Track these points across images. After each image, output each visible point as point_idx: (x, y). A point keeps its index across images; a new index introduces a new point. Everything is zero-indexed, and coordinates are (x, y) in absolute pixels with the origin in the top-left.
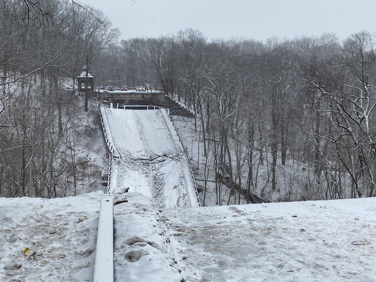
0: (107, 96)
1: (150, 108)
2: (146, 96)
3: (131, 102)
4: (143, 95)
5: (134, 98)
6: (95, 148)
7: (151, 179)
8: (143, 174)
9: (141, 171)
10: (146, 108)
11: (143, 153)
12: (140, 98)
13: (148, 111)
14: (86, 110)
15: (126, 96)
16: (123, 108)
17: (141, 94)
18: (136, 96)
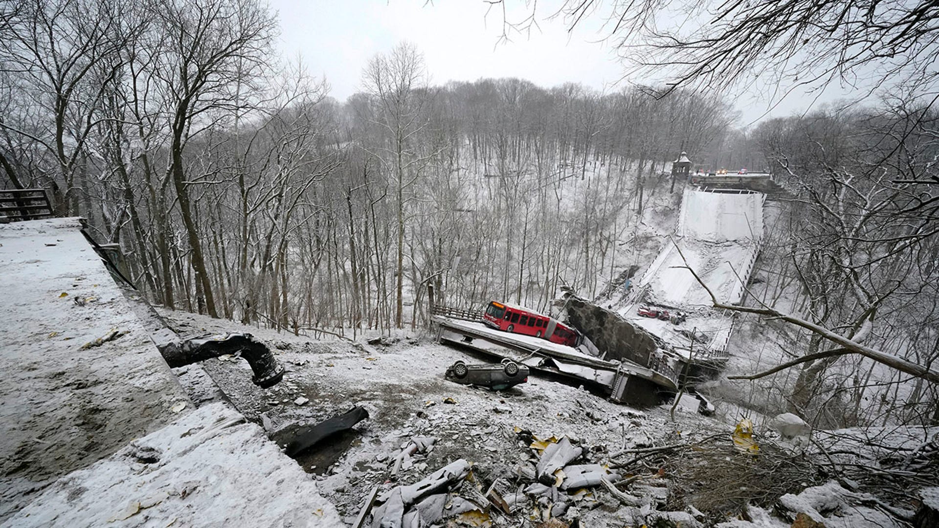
0: (699, 180)
1: (743, 193)
2: (744, 180)
3: (723, 186)
4: (740, 178)
5: (729, 181)
6: (666, 225)
7: (706, 259)
8: (700, 254)
9: (698, 252)
10: (738, 192)
11: (711, 236)
12: (737, 181)
13: (740, 195)
14: (671, 192)
15: (719, 180)
16: (711, 191)
17: (738, 177)
18: (732, 180)
